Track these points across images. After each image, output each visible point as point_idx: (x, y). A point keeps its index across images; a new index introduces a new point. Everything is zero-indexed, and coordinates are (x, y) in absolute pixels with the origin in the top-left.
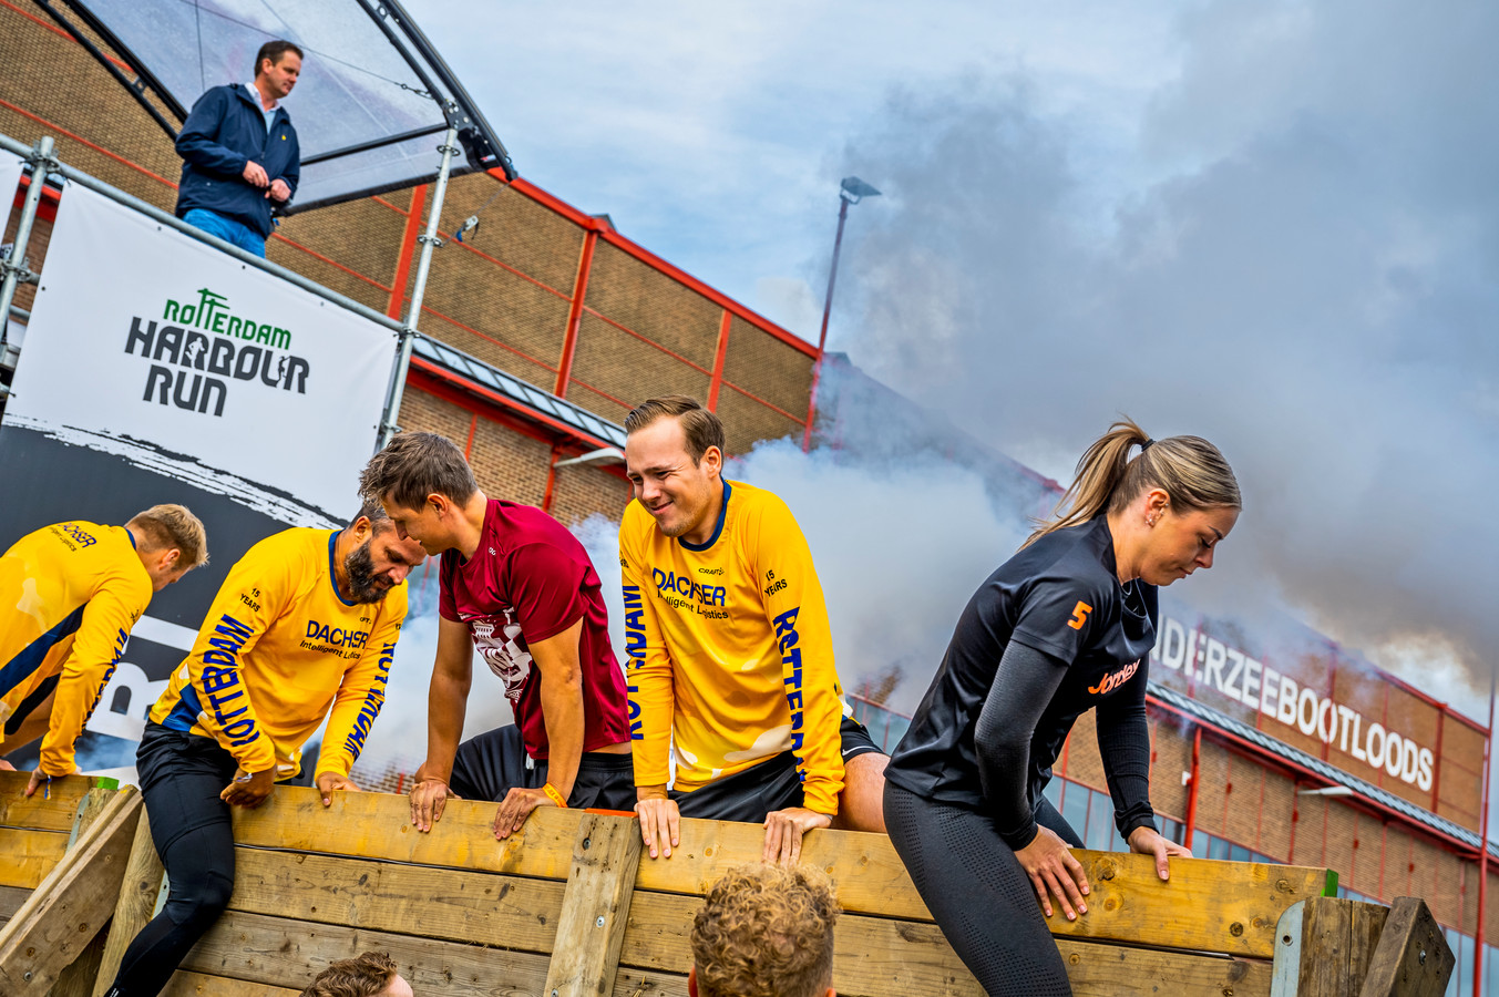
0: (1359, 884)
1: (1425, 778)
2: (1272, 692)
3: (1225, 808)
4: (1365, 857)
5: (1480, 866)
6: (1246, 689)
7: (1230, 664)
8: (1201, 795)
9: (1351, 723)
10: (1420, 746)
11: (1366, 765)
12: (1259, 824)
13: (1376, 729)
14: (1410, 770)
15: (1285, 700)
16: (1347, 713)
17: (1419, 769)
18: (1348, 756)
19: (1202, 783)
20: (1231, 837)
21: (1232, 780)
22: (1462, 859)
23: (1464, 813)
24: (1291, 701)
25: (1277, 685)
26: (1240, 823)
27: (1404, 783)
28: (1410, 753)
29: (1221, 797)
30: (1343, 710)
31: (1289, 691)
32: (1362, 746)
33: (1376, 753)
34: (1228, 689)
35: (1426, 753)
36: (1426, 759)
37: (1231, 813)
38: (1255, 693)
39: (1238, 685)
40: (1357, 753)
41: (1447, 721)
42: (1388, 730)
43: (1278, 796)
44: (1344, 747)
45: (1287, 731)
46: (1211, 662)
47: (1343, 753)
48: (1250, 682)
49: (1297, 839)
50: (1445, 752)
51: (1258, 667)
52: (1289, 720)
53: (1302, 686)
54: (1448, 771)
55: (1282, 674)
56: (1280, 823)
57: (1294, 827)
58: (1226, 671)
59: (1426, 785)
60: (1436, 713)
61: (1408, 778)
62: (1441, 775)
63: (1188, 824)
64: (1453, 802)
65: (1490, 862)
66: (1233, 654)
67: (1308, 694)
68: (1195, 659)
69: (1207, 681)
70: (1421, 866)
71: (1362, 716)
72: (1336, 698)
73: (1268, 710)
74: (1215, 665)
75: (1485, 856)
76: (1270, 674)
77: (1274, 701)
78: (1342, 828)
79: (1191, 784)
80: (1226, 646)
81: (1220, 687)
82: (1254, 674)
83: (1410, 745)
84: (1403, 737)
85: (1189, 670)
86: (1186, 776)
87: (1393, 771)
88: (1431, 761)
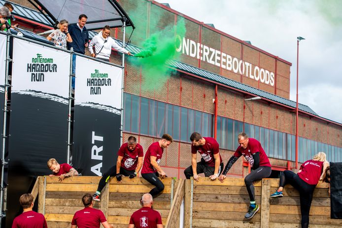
0: (263, 124)
1: (272, 82)
2: (223, 60)
3: (225, 108)
4: (264, 116)
5: (296, 113)
6: (216, 61)
7: (211, 53)
8: (218, 105)
9: (249, 67)
10: (270, 72)
11: (254, 80)
12: (234, 111)
13: (257, 68)
14: (267, 80)
15: (228, 62)
16: (247, 64)
17: (270, 79)
18: (249, 78)
19: (219, 101)
20: (227, 116)
21: (226, 99)
22: (291, 112)
23: (284, 91)
24: (230, 62)
25: (225, 58)
26: (229, 112)
27: (266, 84)
28: (267, 74)
29: (223, 105)
30: (246, 63)
31: (229, 60)
32: (253, 74)
33: (257, 76)
34: (211, 61)
35: (272, 74)
36: (272, 76)
37: (227, 109)
38: (219, 61)
39: (214, 59)
40: (252, 77)
41: (278, 62)
42: (260, 68)
43: (239, 102)
44: (247, 75)
45: (229, 73)
46: (205, 54)
47: (247, 77)
48: (217, 58)
49: (245, 114)
50: (278, 73)
51: (219, 53)
52: (230, 69)
53: (233, 57)
54: (279, 78)
55: (227, 54)
56: (240, 110)
57: (244, 110)
58: (209, 56)
59: (272, 84)
60: (275, 60)
61: (267, 83)
62: (277, 80)
63: (215, 115)
64: (281, 88)
65: (299, 111)
66: (212, 49)
67: (235, 59)
68: (200, 53)
69: (204, 60)
70: (280, 116)
71: (252, 64)
72: (244, 59)
73: (223, 66)
74: (206, 54)
75: (298, 110)
76: (223, 54)
77: (225, 64)
78: (257, 108)
79: (215, 103)
80: (209, 47)
81: (208, 61)
82: (219, 55)
83: (267, 72)
84: (265, 69)
85: (198, 57)
86: (214, 100)
87: (262, 81)
88: (274, 76)
